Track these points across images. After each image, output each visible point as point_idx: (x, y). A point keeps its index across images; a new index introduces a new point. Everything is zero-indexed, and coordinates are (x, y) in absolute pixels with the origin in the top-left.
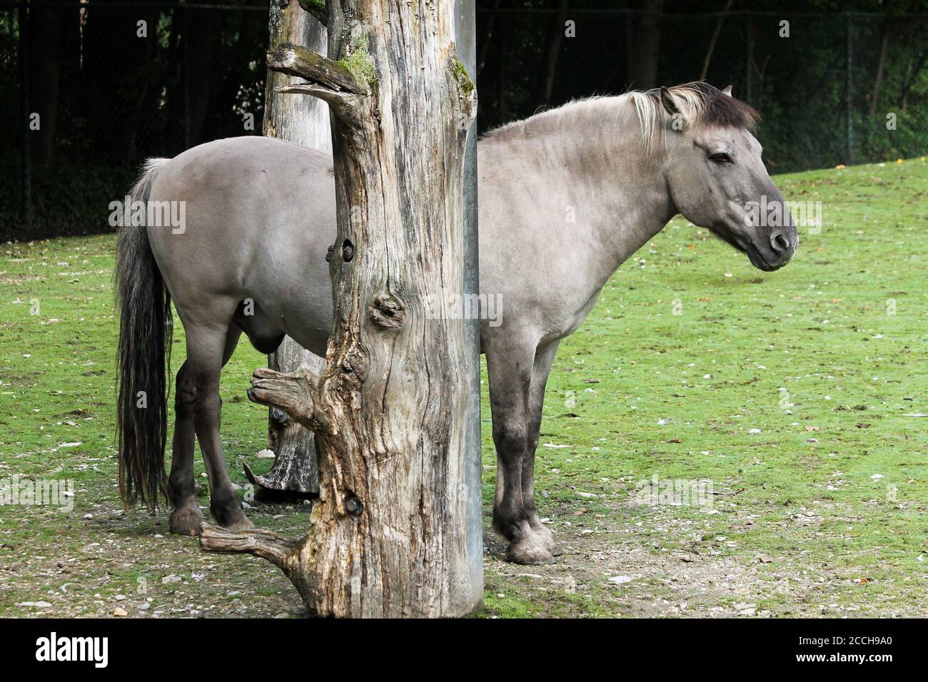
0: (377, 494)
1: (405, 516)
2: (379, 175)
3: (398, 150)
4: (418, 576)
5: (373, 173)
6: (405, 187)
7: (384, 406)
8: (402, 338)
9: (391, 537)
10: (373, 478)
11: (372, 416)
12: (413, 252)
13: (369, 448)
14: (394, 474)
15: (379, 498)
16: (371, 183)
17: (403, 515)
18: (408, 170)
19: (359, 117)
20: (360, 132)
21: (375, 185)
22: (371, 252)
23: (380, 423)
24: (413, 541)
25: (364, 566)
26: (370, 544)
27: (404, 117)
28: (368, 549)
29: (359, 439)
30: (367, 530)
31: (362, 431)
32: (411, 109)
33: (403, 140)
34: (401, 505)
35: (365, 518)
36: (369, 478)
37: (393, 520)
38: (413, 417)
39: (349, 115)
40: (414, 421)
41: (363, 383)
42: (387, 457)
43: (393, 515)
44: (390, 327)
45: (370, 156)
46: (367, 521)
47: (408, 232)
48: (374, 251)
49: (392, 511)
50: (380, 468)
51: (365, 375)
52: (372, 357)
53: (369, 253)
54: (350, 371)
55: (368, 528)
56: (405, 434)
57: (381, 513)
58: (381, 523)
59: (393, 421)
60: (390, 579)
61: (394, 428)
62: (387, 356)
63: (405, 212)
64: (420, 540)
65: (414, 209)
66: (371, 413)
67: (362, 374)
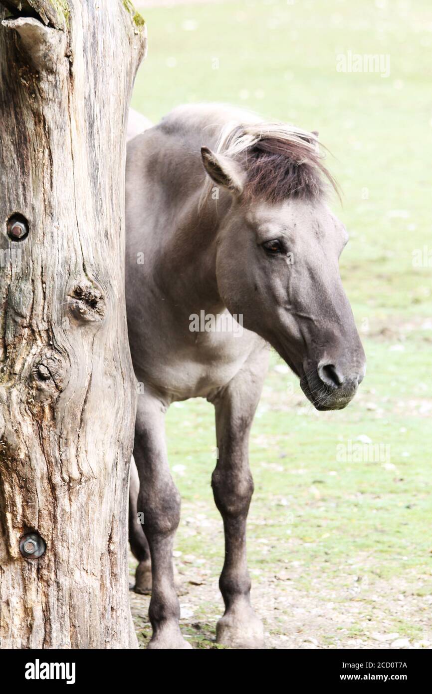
0: (68, 530)
1: (97, 555)
2: (68, 131)
3: (88, 99)
4: (107, 628)
5: (61, 129)
6: (94, 146)
7: (82, 420)
8: (102, 334)
9: (81, 583)
10: (63, 510)
11: (68, 433)
12: (101, 227)
13: (62, 473)
14: (87, 504)
15: (70, 536)
16: (59, 141)
17: (95, 553)
18: (97, 124)
19: (55, 58)
20: (51, 78)
21: (63, 144)
22: (58, 228)
23: (76, 441)
24: (102, 586)
25: (47, 620)
26: (55, 593)
27: (93, 58)
28: (53, 600)
29: (49, 463)
30: (53, 576)
31: (54, 451)
32: (99, 49)
33: (93, 87)
34: (93, 541)
35: (50, 560)
36: (59, 510)
37: (85, 562)
38: (111, 431)
39: (45, 55)
40: (112, 436)
41: (61, 392)
42: (80, 483)
43: (84, 555)
44: (94, 321)
45: (60, 107)
46: (52, 564)
47: (96, 202)
48: (61, 227)
49: (84, 551)
50: (72, 498)
51: (66, 382)
52: (72, 359)
53: (55, 230)
54: (48, 378)
55: (53, 573)
56: (101, 454)
57: (72, 554)
58: (71, 566)
59: (90, 438)
60: (79, 636)
61: (91, 448)
62: (88, 357)
63: (94, 178)
64: (108, 585)
65: (102, 173)
66: (66, 429)
67: (61, 381)
